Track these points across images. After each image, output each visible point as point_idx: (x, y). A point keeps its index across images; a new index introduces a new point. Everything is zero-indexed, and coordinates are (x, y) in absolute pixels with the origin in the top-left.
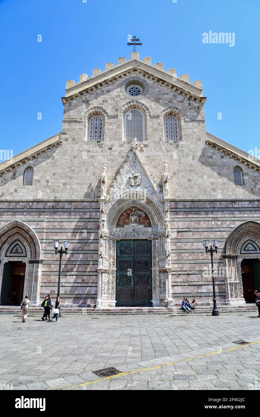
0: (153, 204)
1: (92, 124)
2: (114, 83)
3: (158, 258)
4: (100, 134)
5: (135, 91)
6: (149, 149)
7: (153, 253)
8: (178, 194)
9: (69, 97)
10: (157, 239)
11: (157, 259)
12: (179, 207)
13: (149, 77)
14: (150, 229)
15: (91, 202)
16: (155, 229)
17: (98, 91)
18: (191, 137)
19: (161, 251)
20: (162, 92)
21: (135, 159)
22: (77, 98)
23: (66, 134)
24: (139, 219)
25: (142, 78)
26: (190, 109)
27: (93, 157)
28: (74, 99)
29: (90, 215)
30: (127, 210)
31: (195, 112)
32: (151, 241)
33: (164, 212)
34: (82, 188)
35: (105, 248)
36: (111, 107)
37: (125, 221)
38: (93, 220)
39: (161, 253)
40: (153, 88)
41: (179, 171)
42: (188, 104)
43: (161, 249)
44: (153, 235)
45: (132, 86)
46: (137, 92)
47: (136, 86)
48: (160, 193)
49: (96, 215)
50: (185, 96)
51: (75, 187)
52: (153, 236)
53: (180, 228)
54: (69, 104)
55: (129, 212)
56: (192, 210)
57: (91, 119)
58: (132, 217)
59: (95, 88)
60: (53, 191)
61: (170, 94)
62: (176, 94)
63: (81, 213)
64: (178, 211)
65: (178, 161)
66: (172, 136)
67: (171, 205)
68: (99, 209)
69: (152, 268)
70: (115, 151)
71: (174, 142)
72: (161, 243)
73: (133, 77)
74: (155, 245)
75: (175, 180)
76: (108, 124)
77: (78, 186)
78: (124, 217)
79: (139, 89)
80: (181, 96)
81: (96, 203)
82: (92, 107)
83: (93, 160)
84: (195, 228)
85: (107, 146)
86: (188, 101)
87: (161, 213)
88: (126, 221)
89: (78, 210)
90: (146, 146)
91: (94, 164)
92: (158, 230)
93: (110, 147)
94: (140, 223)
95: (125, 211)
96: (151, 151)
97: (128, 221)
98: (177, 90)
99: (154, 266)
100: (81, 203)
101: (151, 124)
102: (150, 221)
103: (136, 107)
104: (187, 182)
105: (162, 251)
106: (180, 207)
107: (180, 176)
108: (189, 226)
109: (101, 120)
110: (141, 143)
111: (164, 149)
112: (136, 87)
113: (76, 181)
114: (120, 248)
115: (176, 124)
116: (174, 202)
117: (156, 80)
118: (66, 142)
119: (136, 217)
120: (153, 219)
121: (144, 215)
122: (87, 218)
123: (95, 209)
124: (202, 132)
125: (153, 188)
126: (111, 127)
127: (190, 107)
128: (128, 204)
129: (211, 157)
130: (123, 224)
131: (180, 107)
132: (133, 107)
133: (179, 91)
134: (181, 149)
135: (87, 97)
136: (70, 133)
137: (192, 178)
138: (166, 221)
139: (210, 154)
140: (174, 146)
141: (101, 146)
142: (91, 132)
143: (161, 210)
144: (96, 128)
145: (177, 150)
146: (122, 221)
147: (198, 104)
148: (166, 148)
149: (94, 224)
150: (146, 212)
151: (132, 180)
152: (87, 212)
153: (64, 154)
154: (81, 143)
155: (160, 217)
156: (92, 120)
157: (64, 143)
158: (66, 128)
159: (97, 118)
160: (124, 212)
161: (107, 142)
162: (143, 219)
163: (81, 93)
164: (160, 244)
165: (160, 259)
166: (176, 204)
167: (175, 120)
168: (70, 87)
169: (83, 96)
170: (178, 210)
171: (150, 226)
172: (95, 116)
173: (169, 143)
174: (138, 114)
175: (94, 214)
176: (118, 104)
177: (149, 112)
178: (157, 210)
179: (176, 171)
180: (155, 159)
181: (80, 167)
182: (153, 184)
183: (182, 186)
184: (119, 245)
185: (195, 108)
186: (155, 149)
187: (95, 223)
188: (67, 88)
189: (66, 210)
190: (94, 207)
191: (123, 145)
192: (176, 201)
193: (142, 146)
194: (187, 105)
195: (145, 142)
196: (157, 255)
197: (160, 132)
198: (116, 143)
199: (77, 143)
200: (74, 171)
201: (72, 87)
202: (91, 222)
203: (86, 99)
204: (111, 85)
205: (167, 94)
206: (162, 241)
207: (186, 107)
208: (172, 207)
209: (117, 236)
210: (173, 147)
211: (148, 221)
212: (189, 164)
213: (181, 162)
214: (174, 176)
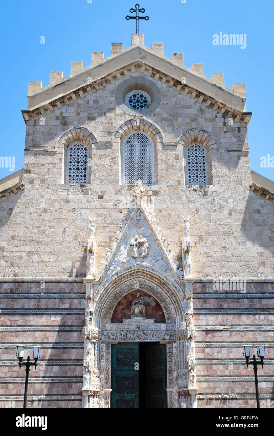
0: (168, 287)
1: (71, 155)
2: (105, 87)
3: (176, 372)
4: (85, 172)
5: (138, 101)
6: (161, 198)
7: (168, 365)
8: (206, 270)
9: (33, 111)
10: (175, 342)
11: (175, 374)
12: (207, 292)
13: (161, 78)
14: (163, 326)
15: (72, 282)
16: (171, 325)
17: (80, 101)
18: (227, 178)
19: (180, 362)
20: (182, 103)
21: (140, 216)
22: (47, 112)
23: (30, 173)
24: (146, 309)
25: (150, 78)
26: (225, 132)
27: (74, 210)
28: (42, 113)
29: (71, 304)
30: (128, 296)
31: (234, 137)
32: (165, 345)
33: (185, 300)
34: (57, 260)
35: (95, 355)
37: (125, 313)
38: (76, 311)
39: (180, 364)
40: (167, 96)
41: (207, 233)
42: (222, 124)
43: (180, 358)
44: (168, 335)
45: (134, 92)
46: (141, 103)
47: (141, 92)
48: (178, 269)
49: (80, 303)
50: (218, 111)
51: (45, 258)
52: (167, 337)
53: (210, 324)
54: (35, 123)
55: (130, 298)
56: (229, 296)
57: (69, 148)
58: (135, 307)
59: (74, 95)
60: (12, 265)
61: (195, 106)
62: (204, 107)
63: (57, 300)
64: (207, 298)
65: (207, 217)
66: (197, 177)
67: (194, 289)
68: (85, 293)
69: (166, 387)
70: (109, 201)
71: (201, 187)
72: (181, 348)
73: (136, 78)
74: (171, 352)
75: (201, 248)
76: (97, 156)
77: (51, 257)
78: (123, 307)
79: (145, 98)
80: (211, 110)
81: (79, 284)
83: (74, 215)
84: (232, 325)
85: (96, 192)
86: (223, 119)
87: (180, 301)
88: (127, 312)
89: (50, 296)
90: (156, 193)
91: (76, 222)
92: (175, 328)
93: (100, 194)
94: (148, 317)
95: (125, 297)
96: (165, 201)
97: (129, 313)
98: (204, 101)
99: (170, 384)
100: (56, 284)
101: (164, 157)
102: (163, 313)
103: (141, 129)
104: (220, 251)
105: (182, 361)
106: (209, 291)
107: (209, 241)
108: (223, 321)
109: (86, 149)
110: (149, 188)
111: (184, 198)
112: (140, 94)
113: (48, 250)
114: (117, 356)
115: (204, 157)
116: (199, 284)
117: (172, 83)
118: (31, 185)
119: (141, 307)
120: (168, 309)
121: (154, 304)
122: (66, 309)
123: (78, 293)
124: (245, 171)
125: (167, 261)
126: (102, 162)
127: (225, 129)
128: (129, 286)
129: (258, 212)
130: (122, 317)
131: (210, 130)
132: (135, 128)
133: (209, 102)
134: (211, 198)
135: (63, 110)
136: (37, 170)
137: (228, 244)
138: (188, 314)
139: (256, 207)
140: (201, 193)
141: (86, 193)
142: (70, 169)
143: (180, 296)
144: (78, 162)
145: (206, 200)
146: (121, 312)
147: (239, 123)
148: (187, 197)
149: (76, 319)
150: (157, 299)
151: (136, 249)
152: (66, 298)
153: (28, 206)
154: (55, 187)
155: (178, 308)
156: (71, 149)
157: (28, 187)
158: (31, 162)
159: (78, 146)
160: (124, 299)
161: (95, 186)
162: (153, 309)
163: (53, 104)
164: (179, 350)
165: (180, 374)
166: (204, 286)
167: (202, 149)
168: (35, 94)
169: (56, 108)
170: (207, 296)
171: (163, 320)
172: (76, 142)
173: (193, 188)
174: (144, 140)
175: (76, 301)
176: (112, 124)
177: (161, 138)
178: (174, 295)
179: (203, 234)
180: (170, 215)
181: (54, 227)
182: (167, 255)
183: (213, 257)
184: (115, 351)
185: (232, 130)
186: (170, 198)
187: (78, 315)
188: (30, 94)
189: (32, 296)
190: (76, 292)
191: (120, 192)
192: (203, 282)
193: (150, 193)
195: (155, 188)
196: (174, 367)
197: (178, 170)
198: (109, 188)
199: (48, 188)
200: (44, 232)
201: (37, 92)
202: (72, 314)
203: (62, 114)
204: (101, 91)
205: (189, 107)
206: (183, 344)
207: (220, 128)
208: (197, 292)
209: (112, 337)
210: (199, 195)
211: (161, 313)
212: (224, 223)
213: (211, 220)
214: (200, 242)
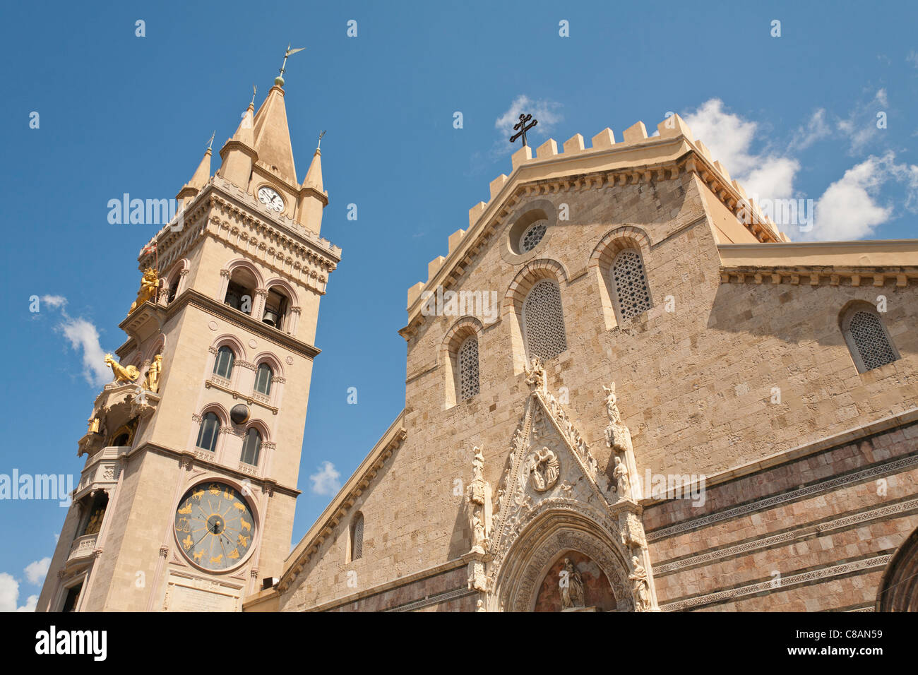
2: (487, 244)
6: (574, 370)
9: (410, 325)
12: (673, 521)
17: (461, 282)
21: (540, 414)
23: (412, 411)
25: (540, 197)
27: (461, 443)
31: (675, 206)
41: (659, 400)
42: (651, 197)
48: (608, 489)
50: (640, 181)
51: (432, 536)
53: (690, 593)
61: (604, 198)
62: (618, 190)
64: (676, 535)
67: (648, 522)
70: (503, 409)
71: (634, 321)
73: (521, 209)
75: (651, 432)
76: (485, 347)
77: (438, 531)
83: (463, 452)
84: (738, 586)
85: (486, 402)
86: (651, 189)
90: (566, 366)
91: (465, 461)
93: (492, 403)
96: (581, 372)
100: (442, 576)
101: (571, 301)
103: (540, 275)
104: (687, 425)
106: (675, 518)
107: (663, 415)
110: (555, 362)
111: (610, 352)
115: (640, 267)
116: (656, 508)
117: (567, 184)
121: (597, 574)
127: (658, 203)
131: (633, 218)
134: (653, 333)
136: (419, 404)
137: (701, 406)
140: (635, 331)
141: (474, 410)
145: (646, 340)
147: (679, 180)
148: (615, 349)
151: (538, 476)
161: (485, 393)
162: (596, 585)
166: (664, 511)
168: (414, 301)
174: (549, 290)
177: (564, 273)
180: (591, 393)
183: (677, 444)
185: (671, 197)
186: (589, 363)
192: (662, 502)
193: (558, 369)
194: (649, 200)
195: (563, 357)
197: (595, 310)
198: (503, 389)
201: (416, 298)
207: (649, 206)
208: (654, 527)
210: (633, 335)
212: (684, 367)
213: (661, 372)
214: (648, 423)
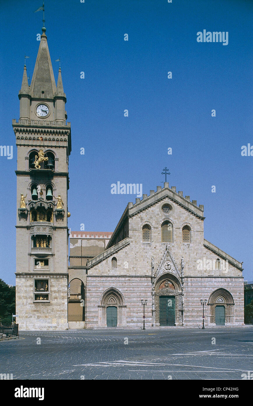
8: (188, 273)
14: (174, 291)
15: (147, 277)
16: (177, 290)
29: (147, 284)
33: (182, 283)
36: (154, 222)
38: (149, 286)
44: (176, 293)
51: (138, 269)
53: (189, 290)
58: (166, 285)
60: (128, 271)
63: (143, 283)
64: (188, 283)
68: (151, 281)
70: (158, 249)
74: (177, 298)
81: (149, 278)
82: (144, 221)
87: (180, 284)
95: (163, 282)
102: (174, 287)
106: (189, 280)
108: (193, 290)
113: (139, 266)
116: (186, 278)
119: (168, 285)
120: (176, 286)
122: (146, 286)
129: (205, 254)
130: (162, 288)
138: (183, 288)
139: (205, 252)
143: (180, 282)
146: (161, 286)
150: (172, 282)
151: (167, 267)
152: (146, 282)
171: (175, 289)
175: (149, 283)
187: (149, 288)
189: (135, 281)
190: (149, 280)
194: (195, 221)
208: (185, 280)
209: (159, 294)
